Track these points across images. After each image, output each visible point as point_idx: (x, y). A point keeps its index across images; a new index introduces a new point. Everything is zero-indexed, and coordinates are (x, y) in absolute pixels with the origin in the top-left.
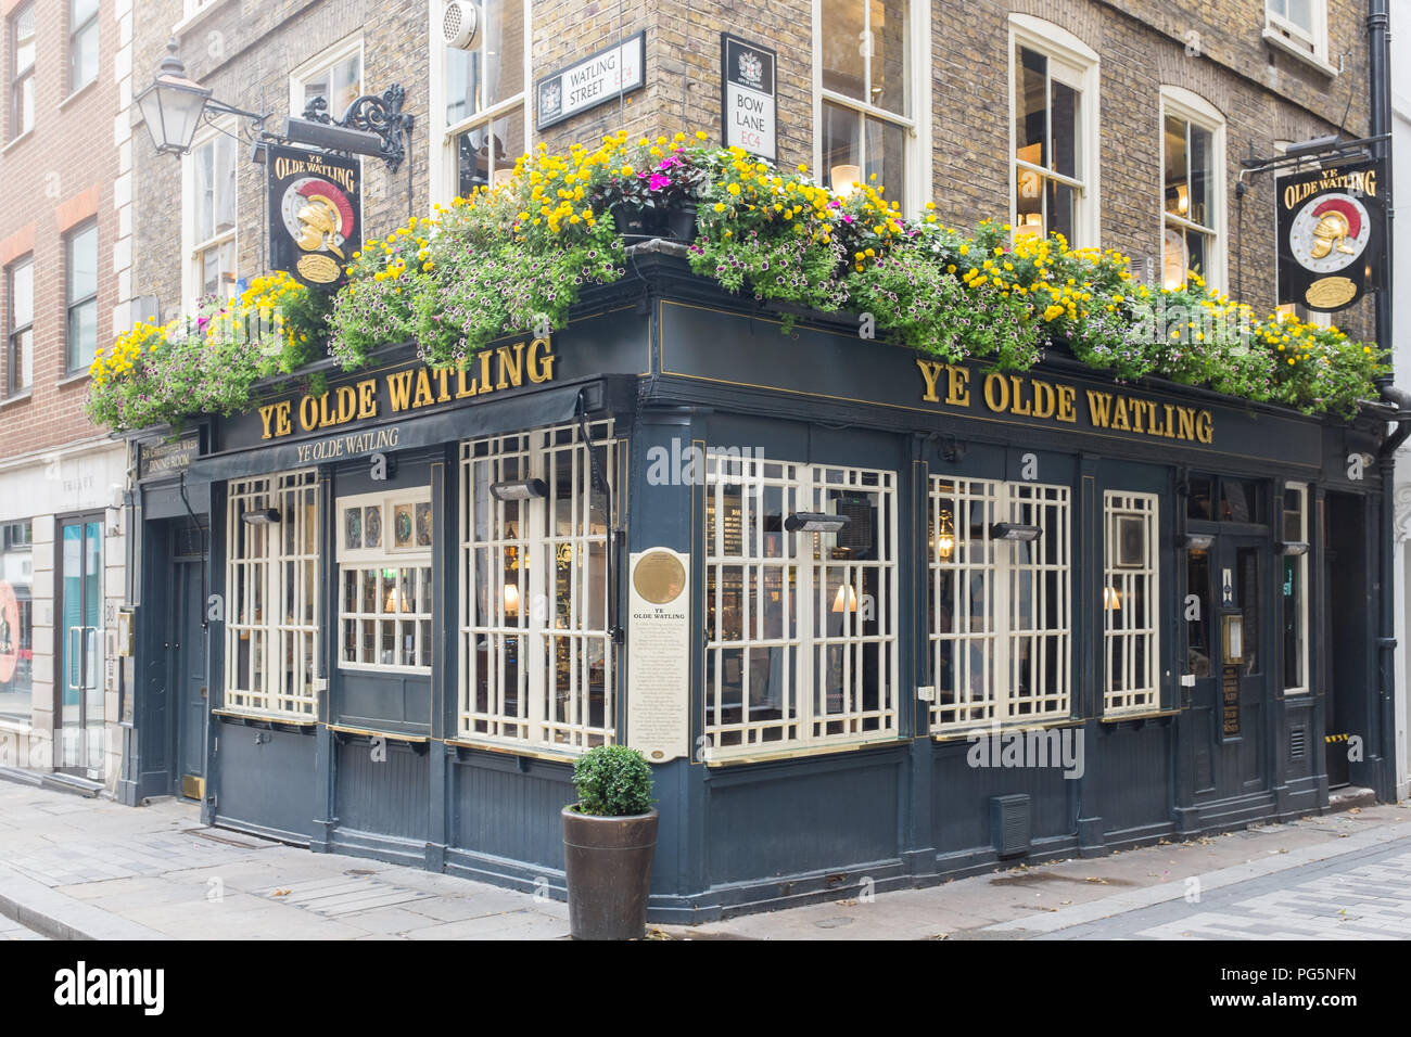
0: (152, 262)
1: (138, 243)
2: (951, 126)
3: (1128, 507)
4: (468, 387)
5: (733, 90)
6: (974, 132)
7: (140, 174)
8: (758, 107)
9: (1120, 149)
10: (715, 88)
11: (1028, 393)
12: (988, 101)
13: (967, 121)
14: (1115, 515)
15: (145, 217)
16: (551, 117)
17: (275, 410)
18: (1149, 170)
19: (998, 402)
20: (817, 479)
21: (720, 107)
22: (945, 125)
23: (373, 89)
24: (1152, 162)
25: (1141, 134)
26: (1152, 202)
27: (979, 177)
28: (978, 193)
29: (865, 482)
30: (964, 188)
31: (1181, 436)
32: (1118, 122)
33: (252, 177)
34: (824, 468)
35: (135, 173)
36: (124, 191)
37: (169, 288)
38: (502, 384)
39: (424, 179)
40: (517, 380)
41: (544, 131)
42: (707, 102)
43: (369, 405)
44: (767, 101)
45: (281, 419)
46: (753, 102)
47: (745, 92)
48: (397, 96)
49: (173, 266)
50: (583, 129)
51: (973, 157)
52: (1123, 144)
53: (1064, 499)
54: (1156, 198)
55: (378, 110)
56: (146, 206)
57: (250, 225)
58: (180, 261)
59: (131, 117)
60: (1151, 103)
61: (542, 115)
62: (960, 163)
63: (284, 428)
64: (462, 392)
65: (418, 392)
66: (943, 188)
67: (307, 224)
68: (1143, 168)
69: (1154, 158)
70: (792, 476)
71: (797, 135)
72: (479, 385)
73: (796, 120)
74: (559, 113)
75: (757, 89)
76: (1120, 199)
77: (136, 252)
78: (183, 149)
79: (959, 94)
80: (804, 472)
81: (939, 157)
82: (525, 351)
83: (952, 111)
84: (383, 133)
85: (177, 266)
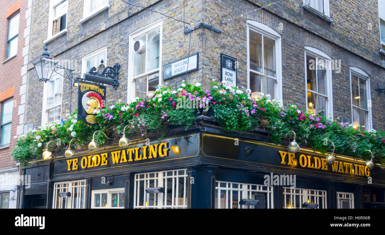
0: (32, 112)
1: (27, 106)
2: (288, 80)
3: (344, 197)
4: (139, 157)
5: (224, 70)
6: (295, 81)
7: (30, 85)
8: (231, 75)
9: (338, 86)
10: (219, 70)
11: (313, 161)
12: (299, 72)
13: (292, 78)
14: (340, 200)
15: (30, 98)
16: (168, 76)
17: (72, 161)
18: (347, 92)
19: (303, 164)
20: (249, 188)
21: (220, 75)
22: (286, 79)
23: (110, 64)
24: (348, 89)
25: (344, 81)
26: (349, 102)
27: (296, 95)
28: (296, 100)
29: (263, 189)
30: (292, 98)
31: (360, 174)
32: (337, 78)
33: (68, 88)
34: (251, 185)
35: (28, 84)
36: (23, 90)
37: (37, 121)
38: (150, 157)
39: (125, 92)
40: (155, 155)
41: (165, 80)
42: (216, 74)
43: (105, 161)
44: (234, 73)
45: (74, 164)
46: (230, 74)
47: (228, 71)
48: (118, 67)
49: (39, 114)
50: (178, 80)
51: (294, 89)
52: (339, 84)
53: (324, 195)
54: (350, 101)
55: (112, 71)
56: (31, 95)
57: (67, 103)
58: (42, 113)
59: (27, 68)
60: (347, 72)
61: (165, 75)
62: (291, 91)
63: (75, 167)
64: (137, 159)
65: (122, 158)
66: (286, 98)
67: (89, 106)
68: (345, 91)
69: (349, 89)
70: (241, 187)
71: (243, 83)
72: (143, 156)
73: (242, 79)
74: (171, 75)
75: (231, 70)
76: (339, 101)
77: (26, 109)
78: (47, 80)
79: (290, 70)
80: (245, 186)
81: (284, 89)
82: (158, 147)
83: (288, 75)
84: (112, 78)
85: (41, 114)
